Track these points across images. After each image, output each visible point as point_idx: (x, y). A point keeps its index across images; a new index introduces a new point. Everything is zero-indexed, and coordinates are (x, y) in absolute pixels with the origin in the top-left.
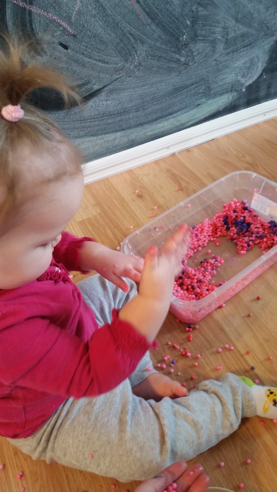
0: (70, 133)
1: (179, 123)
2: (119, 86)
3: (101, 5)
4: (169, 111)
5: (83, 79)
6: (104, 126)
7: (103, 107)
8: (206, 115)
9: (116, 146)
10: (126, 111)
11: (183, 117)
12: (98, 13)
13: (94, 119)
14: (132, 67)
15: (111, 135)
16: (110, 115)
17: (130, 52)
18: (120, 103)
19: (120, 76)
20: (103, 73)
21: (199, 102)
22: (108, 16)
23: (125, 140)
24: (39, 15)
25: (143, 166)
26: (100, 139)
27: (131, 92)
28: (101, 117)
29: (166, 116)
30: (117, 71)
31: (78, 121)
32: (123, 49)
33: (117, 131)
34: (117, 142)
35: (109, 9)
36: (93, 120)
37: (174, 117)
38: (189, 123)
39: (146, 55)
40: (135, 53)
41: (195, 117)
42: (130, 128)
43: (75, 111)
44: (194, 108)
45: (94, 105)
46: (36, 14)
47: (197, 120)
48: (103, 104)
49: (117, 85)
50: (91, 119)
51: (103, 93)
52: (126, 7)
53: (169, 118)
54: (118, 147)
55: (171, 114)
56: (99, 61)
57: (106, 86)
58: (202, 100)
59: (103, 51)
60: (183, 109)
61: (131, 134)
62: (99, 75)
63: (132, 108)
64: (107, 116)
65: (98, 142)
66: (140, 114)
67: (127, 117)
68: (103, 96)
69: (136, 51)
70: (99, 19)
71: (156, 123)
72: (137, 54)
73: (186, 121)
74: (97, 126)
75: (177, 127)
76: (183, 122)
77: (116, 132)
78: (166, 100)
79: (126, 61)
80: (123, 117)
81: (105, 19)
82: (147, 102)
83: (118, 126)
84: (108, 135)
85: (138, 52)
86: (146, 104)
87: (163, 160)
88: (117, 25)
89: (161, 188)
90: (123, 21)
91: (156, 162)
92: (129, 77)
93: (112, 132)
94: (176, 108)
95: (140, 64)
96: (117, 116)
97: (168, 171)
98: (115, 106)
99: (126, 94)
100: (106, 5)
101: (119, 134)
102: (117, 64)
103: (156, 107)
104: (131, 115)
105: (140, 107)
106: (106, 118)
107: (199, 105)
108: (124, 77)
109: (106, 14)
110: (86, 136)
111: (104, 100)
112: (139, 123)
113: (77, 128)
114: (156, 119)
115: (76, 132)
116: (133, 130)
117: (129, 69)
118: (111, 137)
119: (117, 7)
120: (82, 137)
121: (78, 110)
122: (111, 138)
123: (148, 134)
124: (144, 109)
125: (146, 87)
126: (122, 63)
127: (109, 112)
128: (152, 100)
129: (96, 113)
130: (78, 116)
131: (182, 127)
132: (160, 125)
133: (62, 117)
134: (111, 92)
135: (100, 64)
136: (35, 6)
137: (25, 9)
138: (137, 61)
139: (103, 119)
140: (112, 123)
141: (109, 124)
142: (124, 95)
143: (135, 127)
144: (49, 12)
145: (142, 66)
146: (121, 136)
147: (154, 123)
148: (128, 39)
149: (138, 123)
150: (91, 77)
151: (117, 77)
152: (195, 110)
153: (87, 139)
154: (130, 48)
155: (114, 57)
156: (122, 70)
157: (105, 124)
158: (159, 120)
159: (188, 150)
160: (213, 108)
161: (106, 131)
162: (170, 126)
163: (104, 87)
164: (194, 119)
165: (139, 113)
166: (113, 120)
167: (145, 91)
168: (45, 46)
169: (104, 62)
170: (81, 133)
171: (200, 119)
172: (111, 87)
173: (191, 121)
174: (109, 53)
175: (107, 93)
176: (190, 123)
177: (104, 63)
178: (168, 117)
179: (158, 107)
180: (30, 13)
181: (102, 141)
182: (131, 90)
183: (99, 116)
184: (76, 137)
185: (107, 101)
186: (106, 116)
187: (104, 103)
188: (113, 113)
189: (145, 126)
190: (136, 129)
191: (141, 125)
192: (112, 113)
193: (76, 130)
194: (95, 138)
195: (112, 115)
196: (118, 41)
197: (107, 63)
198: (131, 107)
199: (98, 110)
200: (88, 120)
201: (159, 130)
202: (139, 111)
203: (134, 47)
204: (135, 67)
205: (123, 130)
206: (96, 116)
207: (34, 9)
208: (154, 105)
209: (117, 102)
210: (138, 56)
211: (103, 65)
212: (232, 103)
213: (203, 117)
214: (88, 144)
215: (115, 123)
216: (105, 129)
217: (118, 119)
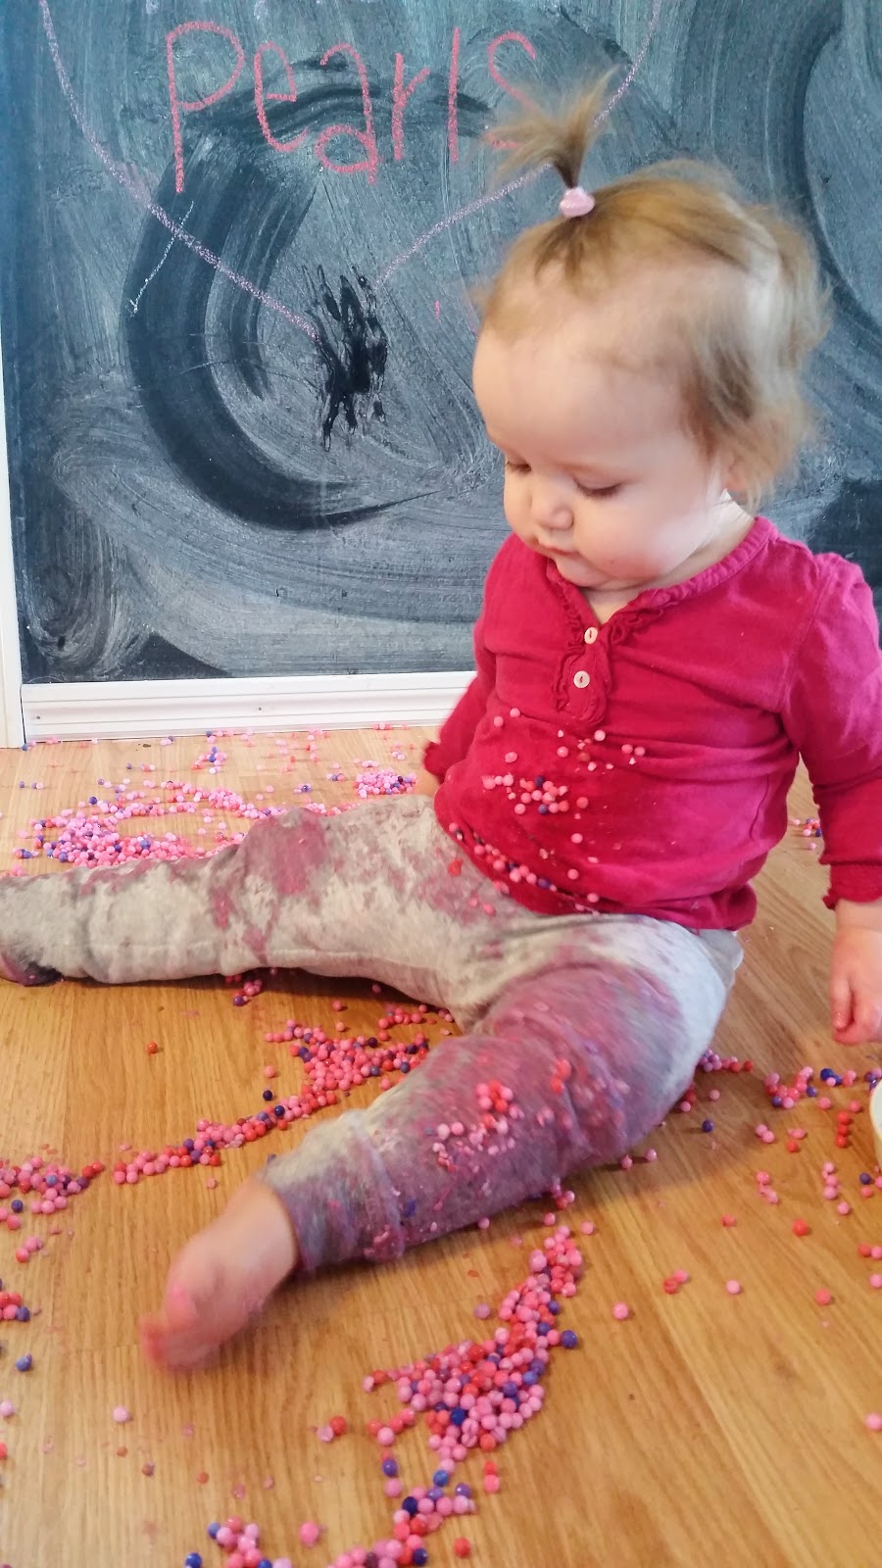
0: (289, 589)
2: (421, 514)
3: (407, 327)
5: (342, 473)
6: (371, 596)
7: (376, 549)
9: (391, 656)
10: (429, 576)
12: (399, 341)
13: (351, 571)
14: (458, 479)
15: (385, 622)
16: (390, 574)
17: (458, 445)
18: (419, 552)
19: (428, 490)
20: (390, 473)
22: (420, 353)
23: (416, 646)
24: (275, 314)
26: (357, 624)
27: (449, 535)
28: (367, 573)
30: (422, 476)
31: (312, 565)
32: (444, 432)
33: (400, 618)
34: (397, 644)
35: (426, 340)
36: (347, 574)
39: (495, 460)
40: (469, 449)
42: (435, 619)
43: (311, 540)
45: (357, 540)
46: (269, 310)
48: (377, 544)
49: (415, 508)
50: (345, 570)
51: (383, 518)
52: (462, 344)
54: (396, 660)
56: (386, 444)
57: (394, 504)
59: (398, 424)
61: (435, 634)
62: (379, 475)
63: (446, 574)
64: (383, 574)
65: (349, 630)
67: (431, 591)
68: (380, 524)
69: (472, 445)
70: (401, 355)
72: (473, 452)
74: (356, 590)
77: (398, 619)
79: (448, 461)
80: (421, 589)
81: (413, 358)
83: (406, 606)
84: (377, 621)
85: (478, 449)
88: (438, 378)
90: (452, 372)
92: (450, 498)
93: (389, 616)
95: (478, 477)
96: (407, 583)
98: (405, 557)
99: (435, 536)
100: (420, 329)
101: (405, 627)
102: (426, 462)
104: (441, 590)
105: (466, 578)
106: (380, 577)
108: (438, 495)
109: (418, 349)
110: (325, 606)
111: (382, 535)
112: (459, 616)
113: (307, 582)
115: (302, 591)
116: (440, 628)
117: (452, 482)
118: (384, 627)
119: (443, 339)
120: (315, 606)
121: (318, 540)
122: (383, 632)
125: (485, 534)
126: (437, 463)
127: (388, 565)
129: (358, 559)
130: (314, 553)
133: (277, 546)
134: (402, 520)
135: (387, 451)
136: (272, 295)
137: (248, 294)
138: (471, 468)
139: (373, 580)
140: (392, 595)
141: (384, 594)
142: (432, 539)
143: (446, 623)
144: (297, 314)
145: (483, 482)
146: (409, 634)
148: (459, 413)
149: (456, 613)
150: (361, 475)
151: (420, 490)
153: (326, 615)
154: (460, 434)
155: (420, 445)
156: (436, 478)
157: (374, 592)
161: (374, 610)
163: (383, 507)
166: (395, 589)
167: (483, 543)
168: (273, 379)
169: (395, 449)
170: (314, 597)
172: (404, 509)
174: (411, 434)
175: (392, 522)
177: (397, 451)
180: (258, 304)
181: (359, 631)
182: (452, 532)
183: (364, 570)
184: (298, 603)
185: (388, 539)
186: (379, 573)
187: (381, 541)
188: (400, 572)
190: (448, 626)
192: (395, 571)
193: (304, 585)
194: (345, 618)
195: (395, 575)
196: (435, 412)
197: (402, 452)
198: (444, 570)
199: (363, 553)
200: (336, 569)
202: (462, 584)
203: (468, 435)
204: (467, 480)
205: (417, 620)
206: (356, 568)
207: (268, 300)
209: (412, 549)
210: (476, 458)
211: (394, 456)
214: (324, 629)
215: (400, 597)
216: (373, 603)
217: (409, 589)
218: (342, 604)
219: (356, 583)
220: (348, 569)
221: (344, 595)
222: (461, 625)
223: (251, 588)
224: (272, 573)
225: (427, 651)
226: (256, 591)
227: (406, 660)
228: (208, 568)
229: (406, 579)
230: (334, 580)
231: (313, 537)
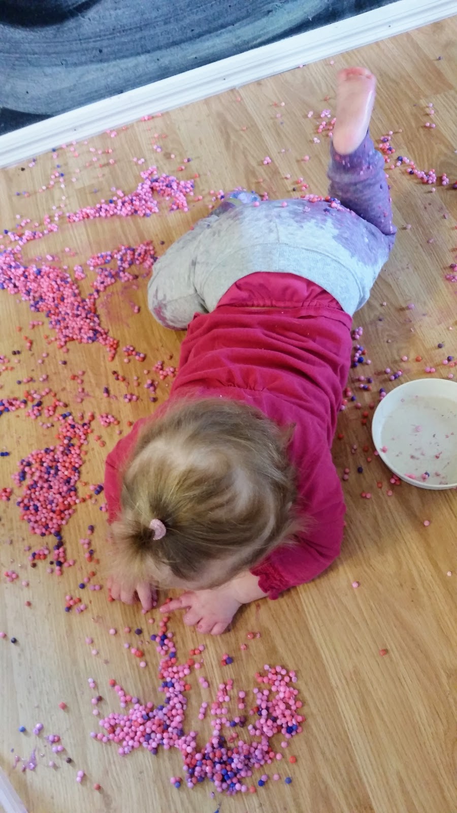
0: (67, 59)
1: (239, 40)
4: (220, 22)
6: (117, 47)
7: (111, 19)
8: (286, 27)
9: (140, 76)
10: (148, 24)
11: (246, 31)
13: (100, 36)
15: (131, 59)
16: (124, 30)
18: (137, 12)
21: (269, 7)
23: (152, 67)
25: (187, 106)
26: (114, 66)
28: (110, 34)
29: (216, 29)
31: (76, 40)
33: (138, 54)
34: (141, 69)
36: (98, 39)
37: (230, 31)
38: (256, 40)
41: (265, 30)
42: (159, 48)
43: (70, 26)
44: (263, 17)
45: (97, 16)
47: (270, 35)
48: (111, 15)
50: (97, 37)
53: (221, 33)
54: (143, 78)
55: (223, 26)
58: (275, 3)
60: (243, 18)
61: (162, 57)
63: (158, 19)
64: (120, 32)
65: (111, 70)
66: (172, 27)
67: (152, 32)
71: (201, 41)
73: (251, 37)
74: (106, 47)
75: (236, 46)
76: (246, 38)
78: (212, 6)
80: (146, 33)
82: (181, 10)
83: (139, 46)
84: (125, 60)
86: (180, 12)
87: (218, 97)
89: (201, 143)
91: (207, 101)
93: (132, 55)
94: (229, 19)
96: (136, 32)
97: (220, 115)
98: (130, 17)
101: (142, 58)
103: (196, 18)
104: (158, 30)
105: (171, 18)
106: (118, 34)
107: (269, 12)
110: (92, 62)
111: (112, 9)
112: (173, 42)
113: (76, 52)
114: (200, 35)
115: (75, 58)
116: (164, 52)
118: (130, 62)
120: (86, 63)
121: (74, 25)
122: (130, 65)
123: (189, 58)
124: (177, 20)
127: (121, 26)
128: (188, 6)
129: (102, 28)
130: (75, 33)
131: (246, 46)
132: (208, 44)
133: (51, 36)
139: (114, 37)
140: (129, 42)
141: (124, 43)
143: (167, 48)
146: (147, 61)
147: (197, 40)
149: (171, 41)
152: (264, 20)
153: (94, 66)
157: (118, 44)
158: (204, 37)
159: (259, 83)
160: (295, 16)
161: (122, 54)
162: (225, 46)
164: (264, 34)
165: (170, 27)
166: (129, 38)
170: (83, 59)
171: (275, 33)
173: (260, 36)
176: (259, 40)
178: (219, 32)
179: (201, 16)
181: (117, 69)
183: (108, 33)
184: (75, 65)
185: (116, 9)
187: (112, 12)
188: (130, 27)
189: (183, 45)
190: (168, 50)
191: (175, 43)
192: (126, 28)
193: (75, 54)
194: (106, 65)
195: (127, 30)
198: (156, 18)
199: (103, 23)
200: (91, 38)
201: (207, 51)
202: (170, 22)
205: (148, 52)
206: (102, 33)
208: (193, 13)
209: (133, 11)
212: (328, 7)
213: (279, 31)
214: (95, 74)
215: (134, 42)
216: (120, 51)
217: (138, 36)
218: (101, 57)
219: (105, 43)
220: (98, 36)
221: (101, 51)
222: (175, 47)
223: (45, 66)
224: (54, 53)
225: (160, 68)
226: (49, 66)
227: (148, 77)
228: (17, 63)
229: (134, 30)
230: (91, 45)
231: (71, 24)
